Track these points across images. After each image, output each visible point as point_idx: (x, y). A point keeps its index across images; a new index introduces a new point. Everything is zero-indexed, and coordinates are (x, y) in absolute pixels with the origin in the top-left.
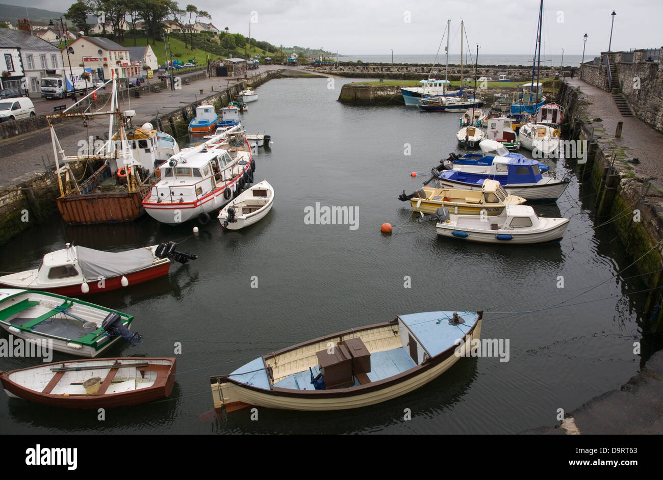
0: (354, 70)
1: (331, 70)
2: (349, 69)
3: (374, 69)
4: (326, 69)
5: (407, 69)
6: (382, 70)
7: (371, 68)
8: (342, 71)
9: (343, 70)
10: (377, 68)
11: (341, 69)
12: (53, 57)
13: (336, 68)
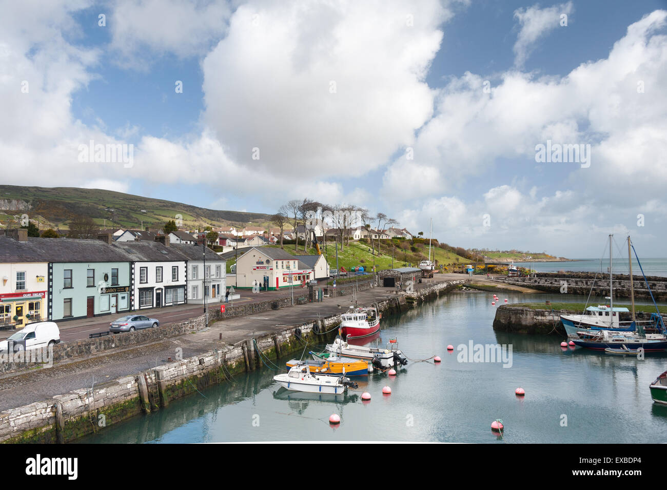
0: (551, 283)
1: (524, 281)
2: (546, 281)
3: (576, 282)
4: (518, 281)
5: (620, 283)
6: (587, 283)
7: (573, 281)
8: (537, 284)
9: (539, 283)
10: (580, 281)
11: (536, 281)
12: (218, 267)
13: (530, 279)
